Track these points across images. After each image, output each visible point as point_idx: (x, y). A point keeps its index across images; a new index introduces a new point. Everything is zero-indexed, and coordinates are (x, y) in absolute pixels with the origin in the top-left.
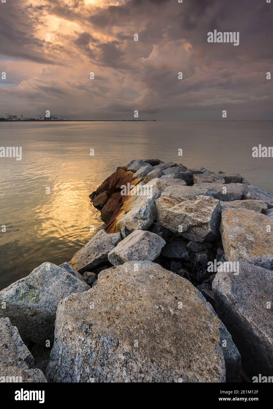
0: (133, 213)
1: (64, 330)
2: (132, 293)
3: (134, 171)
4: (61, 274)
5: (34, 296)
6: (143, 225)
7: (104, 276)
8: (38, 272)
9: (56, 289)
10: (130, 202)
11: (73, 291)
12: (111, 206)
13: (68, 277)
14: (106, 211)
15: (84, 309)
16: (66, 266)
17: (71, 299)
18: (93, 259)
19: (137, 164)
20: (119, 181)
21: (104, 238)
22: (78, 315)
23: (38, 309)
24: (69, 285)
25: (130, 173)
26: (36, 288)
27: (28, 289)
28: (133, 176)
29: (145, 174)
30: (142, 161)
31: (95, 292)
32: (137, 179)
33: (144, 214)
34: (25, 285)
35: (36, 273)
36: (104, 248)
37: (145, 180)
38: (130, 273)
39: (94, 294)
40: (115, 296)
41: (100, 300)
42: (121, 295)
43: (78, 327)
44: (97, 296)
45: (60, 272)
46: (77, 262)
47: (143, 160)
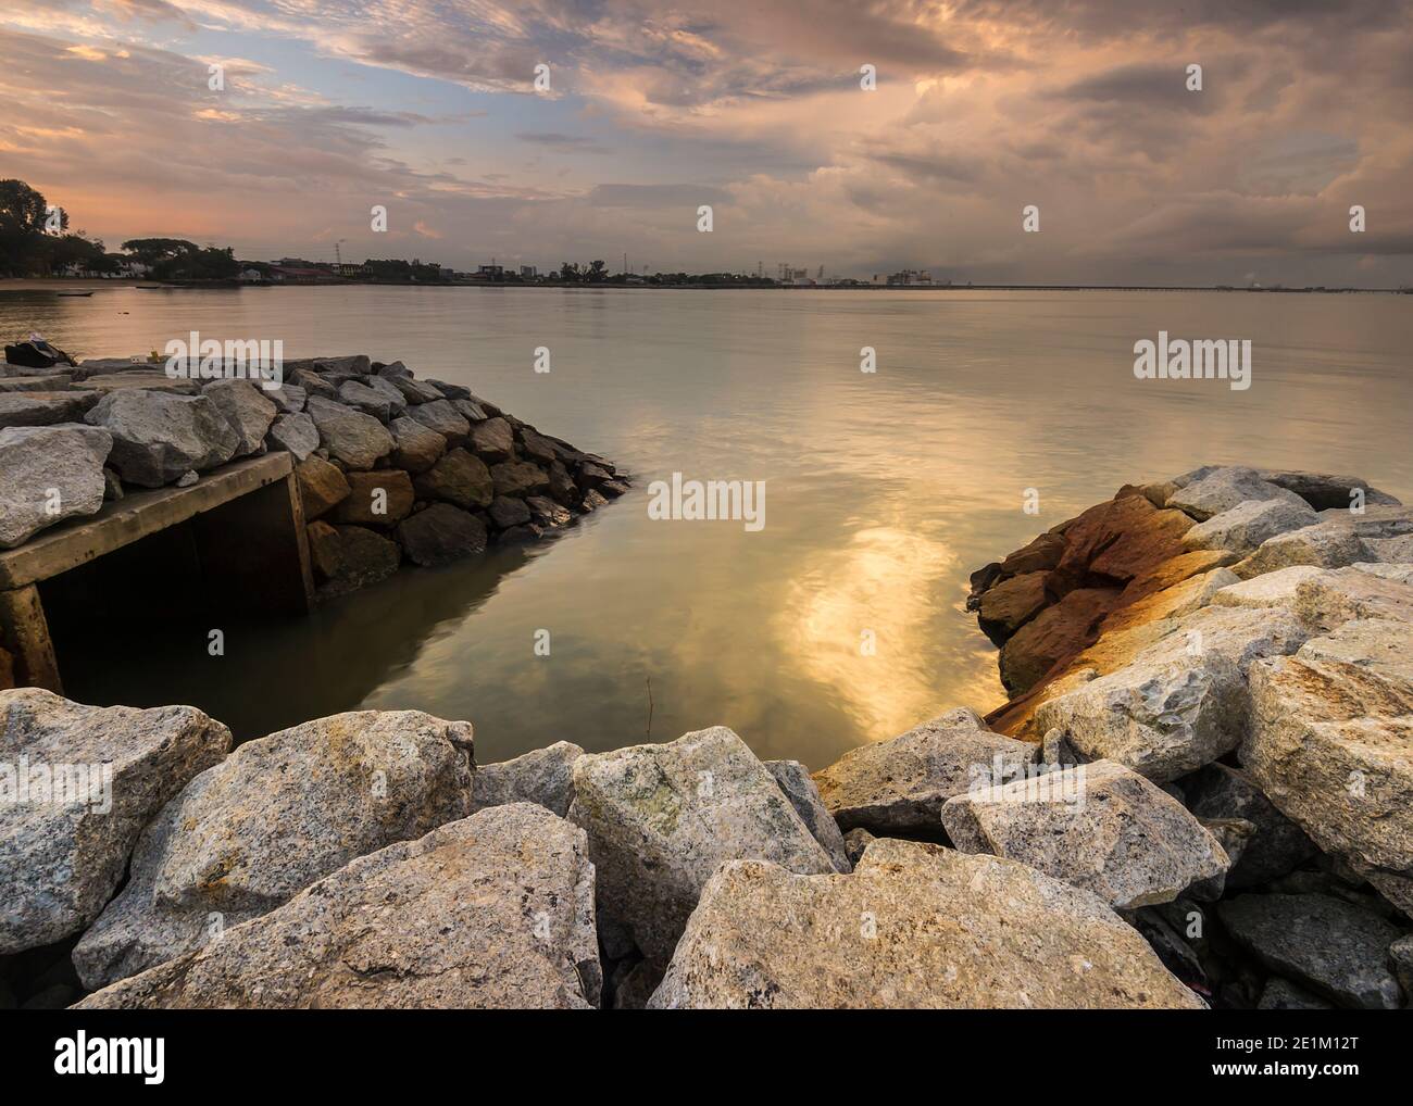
0: (1113, 685)
1: (696, 953)
2: (963, 975)
3: (1199, 516)
4: (757, 784)
5: (663, 810)
6: (1149, 751)
7: (884, 861)
8: (695, 746)
9: (726, 820)
10: (1133, 643)
11: (773, 857)
12: (1049, 638)
13: (773, 803)
14: (1023, 649)
15: (776, 925)
16: (794, 773)
17: (750, 872)
18: (898, 799)
19: (1224, 485)
20: (1113, 541)
21: (963, 742)
22: (752, 932)
23: (663, 854)
24: (771, 830)
25: (1177, 522)
26: (673, 789)
27: (656, 783)
28: (1186, 537)
29: (1252, 539)
30: (1254, 473)
31: (832, 894)
32: (1205, 553)
33: (1168, 705)
34: (652, 766)
35: (690, 745)
36: (951, 775)
37: (1249, 565)
38: (987, 899)
39: (825, 899)
40: (896, 948)
41: (838, 930)
42: (917, 956)
43: (734, 967)
44: (833, 910)
45: (754, 777)
46: (844, 782)
47: (1266, 472)
